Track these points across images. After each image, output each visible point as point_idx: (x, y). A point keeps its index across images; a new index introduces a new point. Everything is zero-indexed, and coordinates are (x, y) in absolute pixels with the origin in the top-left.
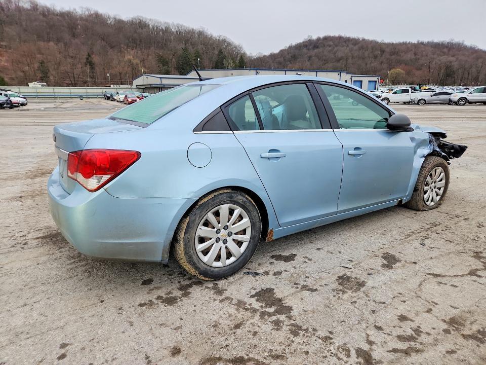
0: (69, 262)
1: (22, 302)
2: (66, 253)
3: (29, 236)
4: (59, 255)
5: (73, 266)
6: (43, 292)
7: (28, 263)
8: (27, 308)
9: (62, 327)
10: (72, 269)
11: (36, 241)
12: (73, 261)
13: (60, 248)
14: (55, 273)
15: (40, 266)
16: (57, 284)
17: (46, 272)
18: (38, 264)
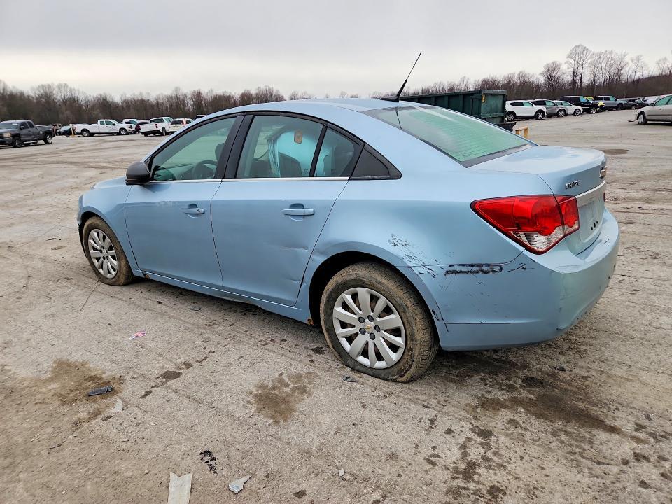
0: (588, 348)
1: (660, 331)
2: (583, 364)
3: (626, 448)
4: (594, 366)
5: (587, 340)
6: (635, 331)
7: (644, 376)
8: (655, 324)
9: (629, 301)
10: (591, 338)
11: (617, 423)
12: (582, 347)
13: (586, 378)
14: (614, 343)
15: (629, 362)
16: (618, 330)
17: (623, 349)
18: (630, 367)
